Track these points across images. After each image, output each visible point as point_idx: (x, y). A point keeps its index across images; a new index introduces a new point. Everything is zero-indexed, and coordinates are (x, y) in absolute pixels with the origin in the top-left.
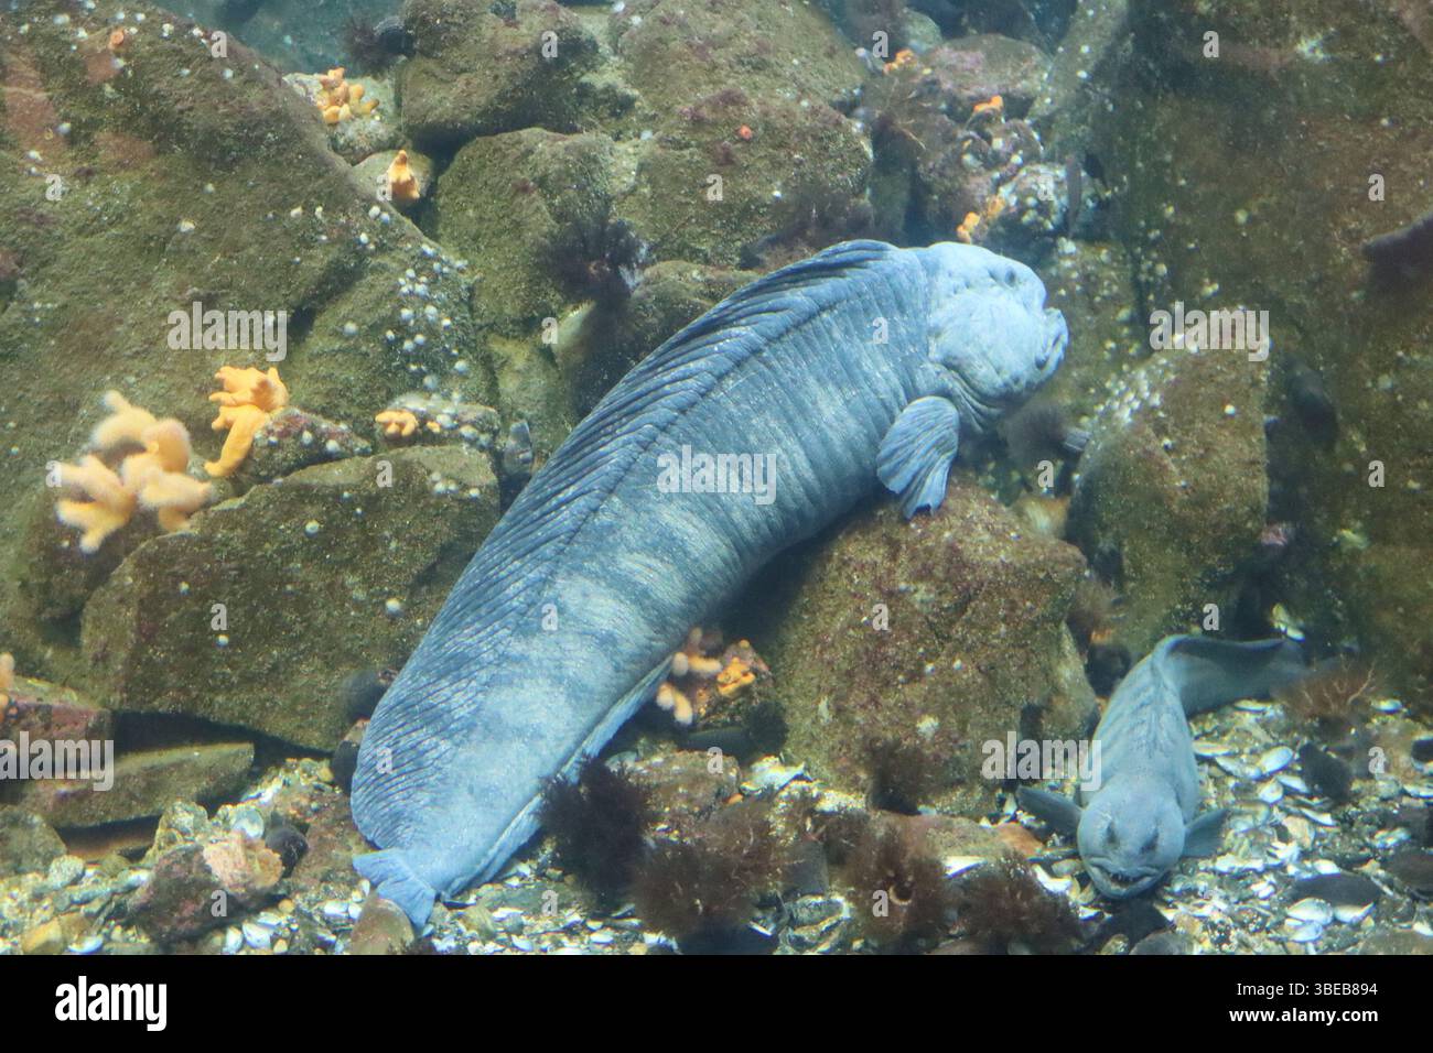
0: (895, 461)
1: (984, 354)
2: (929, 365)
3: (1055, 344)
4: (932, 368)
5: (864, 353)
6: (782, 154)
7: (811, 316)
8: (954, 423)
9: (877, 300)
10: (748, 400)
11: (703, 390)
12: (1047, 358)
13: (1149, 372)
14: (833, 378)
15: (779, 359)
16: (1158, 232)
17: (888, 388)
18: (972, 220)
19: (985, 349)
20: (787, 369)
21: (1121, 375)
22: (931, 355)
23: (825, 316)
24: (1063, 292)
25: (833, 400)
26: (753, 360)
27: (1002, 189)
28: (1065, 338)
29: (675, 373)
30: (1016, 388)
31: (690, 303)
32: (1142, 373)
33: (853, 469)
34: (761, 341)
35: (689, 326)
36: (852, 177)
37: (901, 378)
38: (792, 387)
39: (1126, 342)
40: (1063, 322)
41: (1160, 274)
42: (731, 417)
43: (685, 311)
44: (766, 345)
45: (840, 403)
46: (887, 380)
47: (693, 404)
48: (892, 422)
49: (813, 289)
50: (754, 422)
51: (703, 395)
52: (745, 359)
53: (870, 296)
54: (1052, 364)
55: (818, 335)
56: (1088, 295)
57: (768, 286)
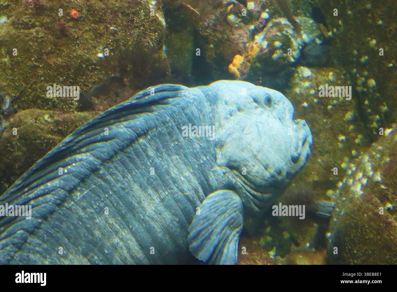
0: (201, 238)
1: (255, 157)
2: (218, 169)
3: (304, 144)
4: (220, 170)
5: (172, 165)
6: (102, 28)
7: (132, 141)
8: (239, 207)
9: (177, 125)
10: (92, 206)
11: (58, 202)
12: (299, 155)
13: (372, 157)
14: (151, 184)
15: (111, 174)
16: (367, 57)
17: (190, 187)
18: (238, 60)
19: (256, 153)
20: (118, 181)
21: (352, 159)
22: (218, 161)
23: (141, 140)
24: (305, 104)
25: (152, 199)
26: (93, 176)
27: (257, 37)
28: (310, 139)
29: (37, 191)
30: (280, 178)
31: (45, 138)
32: (366, 158)
33: (171, 247)
34: (97, 162)
35: (45, 157)
36: (152, 39)
37: (198, 179)
38: (123, 193)
39: (353, 135)
40: (307, 128)
41: (371, 86)
42: (80, 219)
43: (42, 144)
44: (101, 165)
45: (157, 201)
46: (189, 181)
47: (52, 212)
48: (195, 211)
49: (132, 122)
50: (97, 221)
51: (59, 205)
52: (87, 176)
53: (172, 124)
54: (303, 158)
55: (138, 154)
56: (323, 105)
57: (98, 123)
